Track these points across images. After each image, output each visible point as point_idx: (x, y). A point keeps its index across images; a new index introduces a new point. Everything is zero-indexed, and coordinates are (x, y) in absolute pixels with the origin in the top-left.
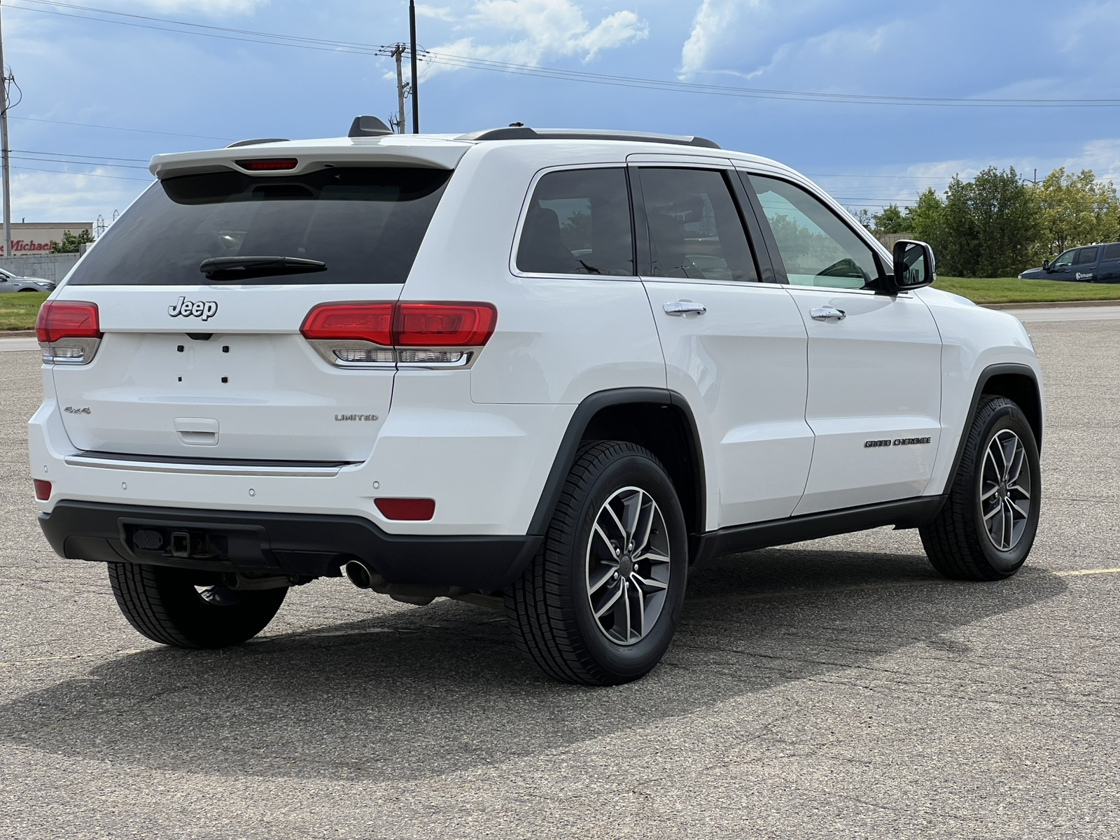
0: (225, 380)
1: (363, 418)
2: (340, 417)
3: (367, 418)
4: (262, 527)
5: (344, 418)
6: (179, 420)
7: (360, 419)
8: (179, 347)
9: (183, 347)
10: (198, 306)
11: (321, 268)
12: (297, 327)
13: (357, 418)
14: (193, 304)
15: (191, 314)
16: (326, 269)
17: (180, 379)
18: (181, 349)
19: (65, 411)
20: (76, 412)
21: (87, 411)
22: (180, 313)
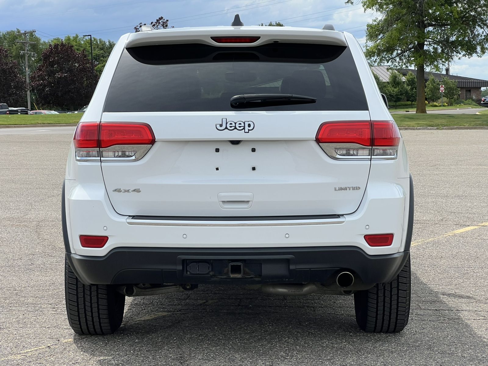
0: (254, 169)
1: (351, 189)
2: (337, 189)
3: (354, 189)
4: (293, 256)
5: (341, 189)
6: (219, 194)
7: (350, 189)
8: (216, 149)
9: (219, 149)
10: (240, 124)
11: (313, 101)
12: (314, 136)
13: (348, 189)
14: (235, 123)
15: (235, 128)
16: (315, 102)
17: (217, 169)
18: (217, 150)
19: (113, 191)
20: (125, 191)
21: (137, 191)
22: (226, 128)
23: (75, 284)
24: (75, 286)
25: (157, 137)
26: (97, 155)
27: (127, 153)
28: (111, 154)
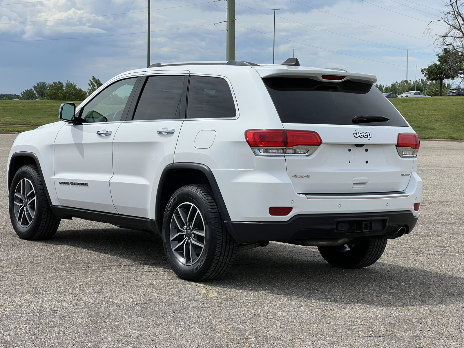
0: (367, 162)
4: (389, 217)
5: (403, 175)
6: (354, 178)
15: (363, 136)
17: (350, 162)
18: (350, 150)
19: (292, 177)
20: (300, 177)
21: (308, 176)
22: (359, 136)
23: (221, 244)
24: (221, 245)
25: (323, 141)
26: (277, 152)
27: (298, 151)
28: (291, 151)
